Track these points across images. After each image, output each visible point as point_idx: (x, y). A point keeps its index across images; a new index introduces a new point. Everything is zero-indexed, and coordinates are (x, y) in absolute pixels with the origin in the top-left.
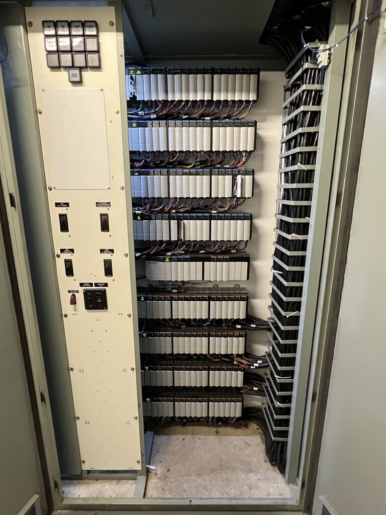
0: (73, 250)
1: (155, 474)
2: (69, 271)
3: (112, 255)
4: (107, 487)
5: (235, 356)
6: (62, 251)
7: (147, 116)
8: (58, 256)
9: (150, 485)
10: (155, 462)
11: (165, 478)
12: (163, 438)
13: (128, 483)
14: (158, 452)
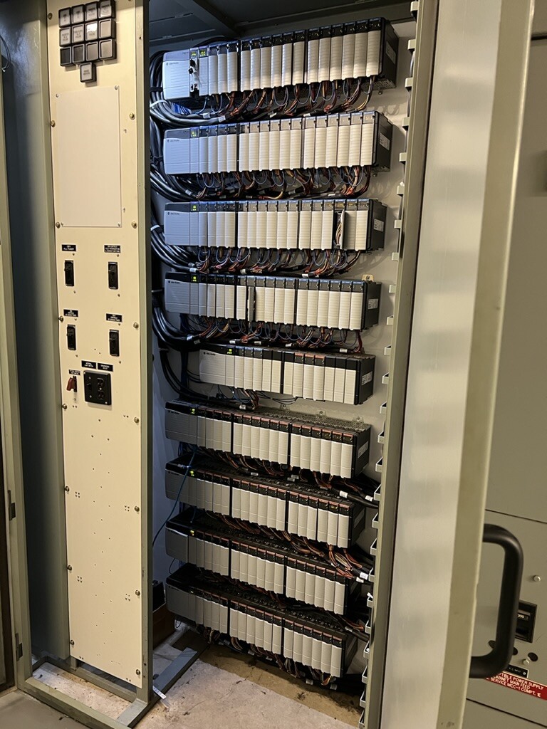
0: (77, 312)
1: (166, 709)
2: (72, 344)
3: (119, 325)
4: (93, 695)
5: (331, 549)
6: (66, 312)
7: (214, 120)
8: (62, 320)
9: (149, 719)
10: (175, 693)
11: (175, 720)
12: (208, 668)
13: (123, 703)
14: (188, 683)
